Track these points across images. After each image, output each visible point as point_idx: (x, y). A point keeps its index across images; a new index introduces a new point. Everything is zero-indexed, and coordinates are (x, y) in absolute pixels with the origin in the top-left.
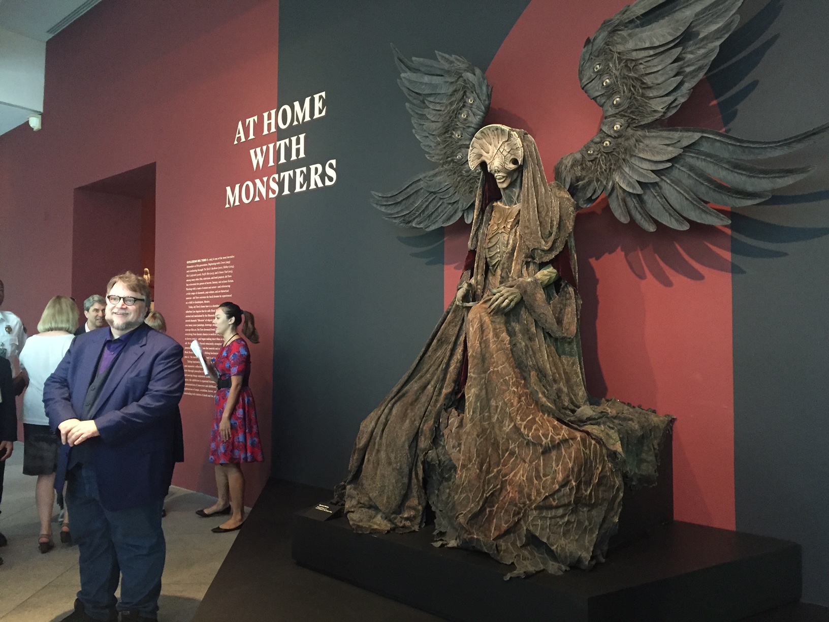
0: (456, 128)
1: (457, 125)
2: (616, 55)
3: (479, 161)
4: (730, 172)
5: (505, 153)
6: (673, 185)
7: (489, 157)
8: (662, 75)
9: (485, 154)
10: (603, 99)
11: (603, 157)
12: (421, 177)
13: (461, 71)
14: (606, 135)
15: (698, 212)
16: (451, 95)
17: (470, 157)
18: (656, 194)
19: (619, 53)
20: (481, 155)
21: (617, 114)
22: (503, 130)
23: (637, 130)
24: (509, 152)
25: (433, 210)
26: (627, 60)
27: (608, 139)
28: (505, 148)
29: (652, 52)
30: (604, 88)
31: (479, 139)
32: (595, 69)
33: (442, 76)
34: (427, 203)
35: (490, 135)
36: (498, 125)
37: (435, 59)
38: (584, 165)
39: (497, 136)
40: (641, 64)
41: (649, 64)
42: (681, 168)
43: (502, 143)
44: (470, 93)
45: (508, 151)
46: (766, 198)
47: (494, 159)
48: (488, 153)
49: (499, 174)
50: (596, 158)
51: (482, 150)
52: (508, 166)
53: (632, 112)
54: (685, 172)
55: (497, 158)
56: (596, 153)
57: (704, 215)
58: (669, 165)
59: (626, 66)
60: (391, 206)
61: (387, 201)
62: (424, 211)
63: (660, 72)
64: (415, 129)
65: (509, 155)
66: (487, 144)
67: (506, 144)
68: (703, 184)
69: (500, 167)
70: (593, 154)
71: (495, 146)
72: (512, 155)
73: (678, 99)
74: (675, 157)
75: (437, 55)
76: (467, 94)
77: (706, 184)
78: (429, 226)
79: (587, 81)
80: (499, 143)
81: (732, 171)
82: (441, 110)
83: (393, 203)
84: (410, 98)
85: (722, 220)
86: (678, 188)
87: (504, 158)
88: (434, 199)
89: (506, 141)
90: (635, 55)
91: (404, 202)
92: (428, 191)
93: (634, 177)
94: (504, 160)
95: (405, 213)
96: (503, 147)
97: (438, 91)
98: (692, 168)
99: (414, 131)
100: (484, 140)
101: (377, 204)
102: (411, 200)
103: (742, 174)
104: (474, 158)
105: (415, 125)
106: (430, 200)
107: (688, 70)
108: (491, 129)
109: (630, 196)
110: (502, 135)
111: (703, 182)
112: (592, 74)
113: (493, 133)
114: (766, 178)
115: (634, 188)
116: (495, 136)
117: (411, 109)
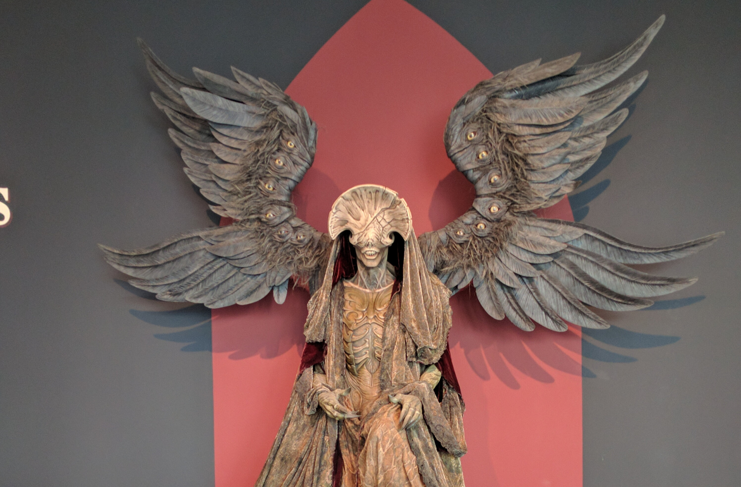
0: (265, 177)
1: (268, 173)
2: (495, 127)
3: (342, 229)
4: (611, 275)
5: (383, 223)
6: (550, 282)
7: (360, 226)
8: (548, 158)
9: (352, 220)
10: (478, 174)
11: (476, 242)
12: (201, 234)
13: (275, 103)
14: (479, 216)
15: (574, 313)
16: (257, 132)
17: (332, 222)
18: (532, 290)
19: (499, 124)
20: (346, 222)
21: (494, 194)
22: (385, 195)
23: (518, 217)
24: (389, 223)
25: (220, 282)
26: (507, 134)
27: (483, 222)
28: (385, 217)
29: (538, 131)
30: (478, 162)
31: (347, 200)
32: (469, 137)
33: (242, 103)
34: (212, 271)
35: (364, 197)
36: (381, 187)
37: (231, 77)
38: (450, 248)
39: (373, 200)
40: (525, 141)
41: (533, 143)
42: (562, 265)
43: (380, 209)
44: (288, 134)
45: (388, 221)
46: (647, 305)
47: (367, 229)
48: (358, 219)
49: (371, 249)
50: (466, 242)
51: (349, 215)
52: (385, 240)
53: (512, 195)
54: (564, 269)
55: (371, 227)
56: (467, 235)
57: (580, 317)
58: (550, 259)
59: (507, 140)
60: (144, 270)
61: (138, 262)
62: (204, 280)
63: (546, 155)
64: (186, 166)
65: (389, 226)
66: (358, 208)
67: (386, 212)
68: (582, 284)
69: (375, 240)
70: (462, 236)
71: (370, 212)
72: (392, 226)
73: (562, 189)
74: (556, 253)
75: (234, 73)
76: (285, 135)
77: (586, 284)
78: (215, 302)
79: (457, 148)
80: (375, 209)
81: (613, 274)
82: (239, 150)
83: (149, 265)
84: (178, 124)
85: (599, 323)
86: (555, 286)
87: (381, 229)
88: (222, 267)
89: (387, 209)
90: (517, 130)
91: (167, 266)
92: (214, 255)
93: (511, 269)
94: (381, 232)
95: (170, 282)
96: (382, 215)
97: (237, 123)
98: (573, 266)
99: (186, 170)
100: (354, 203)
101: (119, 264)
102: (181, 264)
103: (622, 278)
104: (336, 225)
105: (187, 162)
106: (215, 268)
107: (572, 158)
108: (368, 191)
109: (502, 289)
110: (383, 199)
111: (583, 282)
112: (464, 142)
113: (369, 195)
114: (647, 284)
115: (511, 280)
116: (371, 199)
117: (178, 138)
